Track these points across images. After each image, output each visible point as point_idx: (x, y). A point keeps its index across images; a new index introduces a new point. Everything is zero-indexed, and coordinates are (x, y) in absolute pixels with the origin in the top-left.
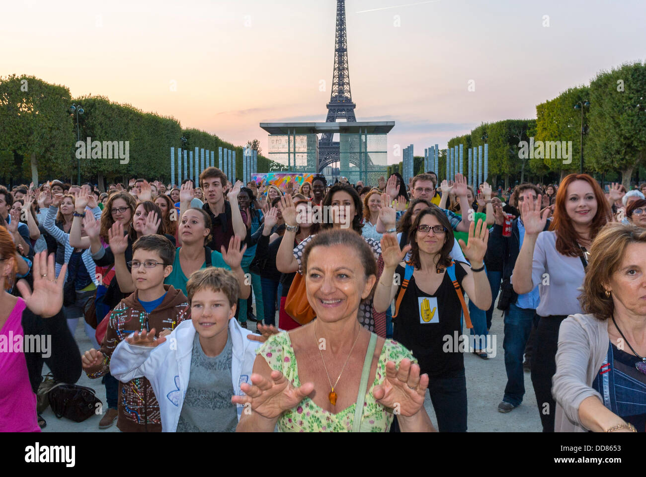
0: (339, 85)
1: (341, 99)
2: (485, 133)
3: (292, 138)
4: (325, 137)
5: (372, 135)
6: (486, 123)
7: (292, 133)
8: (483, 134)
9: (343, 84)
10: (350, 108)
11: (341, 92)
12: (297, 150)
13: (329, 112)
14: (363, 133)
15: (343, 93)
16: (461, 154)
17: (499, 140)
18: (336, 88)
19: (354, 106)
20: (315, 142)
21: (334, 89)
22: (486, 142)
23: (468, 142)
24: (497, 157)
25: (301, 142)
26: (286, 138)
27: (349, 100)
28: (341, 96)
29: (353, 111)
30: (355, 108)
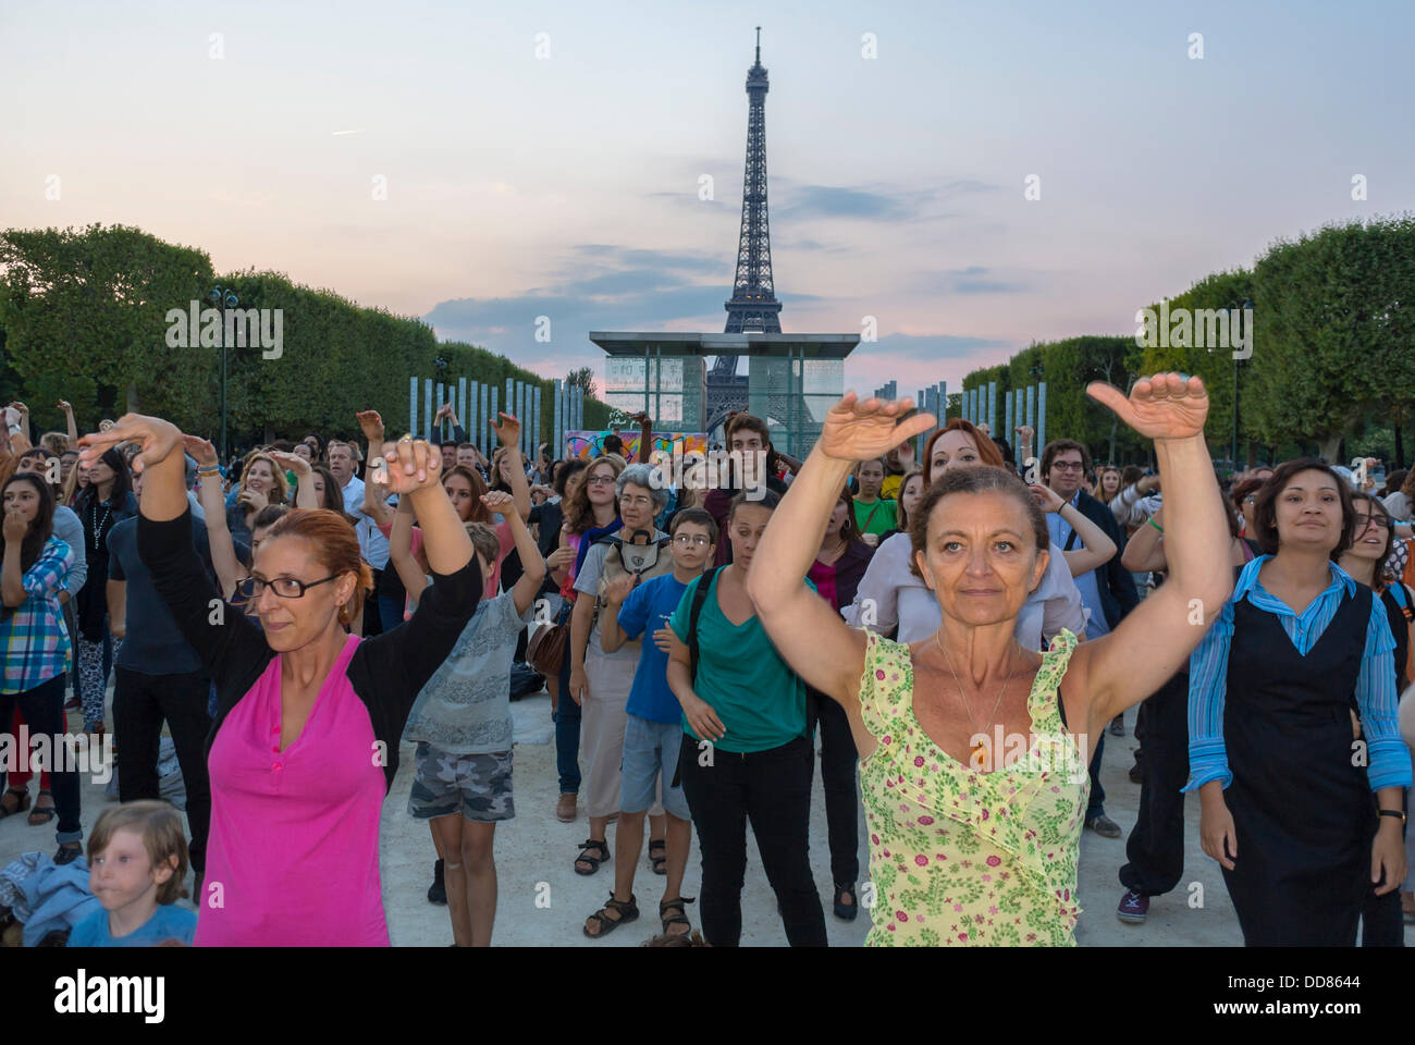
0: (750, 265)
1: (754, 293)
2: (1038, 362)
3: (653, 363)
4: (721, 366)
5: (814, 361)
6: (1041, 341)
7: (653, 353)
8: (1033, 364)
9: (758, 265)
10: (769, 310)
11: (754, 279)
12: (662, 386)
13: (730, 317)
14: (796, 355)
15: (758, 281)
16: (992, 403)
17: (1065, 376)
18: (744, 271)
19: (779, 307)
20: (699, 371)
21: (741, 273)
22: (1040, 380)
23: (1005, 378)
24: (1062, 409)
25: (672, 372)
26: (641, 362)
27: (769, 295)
28: (753, 288)
29: (776, 317)
30: (780, 310)
